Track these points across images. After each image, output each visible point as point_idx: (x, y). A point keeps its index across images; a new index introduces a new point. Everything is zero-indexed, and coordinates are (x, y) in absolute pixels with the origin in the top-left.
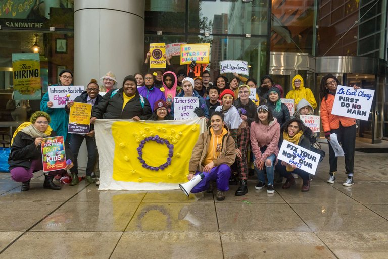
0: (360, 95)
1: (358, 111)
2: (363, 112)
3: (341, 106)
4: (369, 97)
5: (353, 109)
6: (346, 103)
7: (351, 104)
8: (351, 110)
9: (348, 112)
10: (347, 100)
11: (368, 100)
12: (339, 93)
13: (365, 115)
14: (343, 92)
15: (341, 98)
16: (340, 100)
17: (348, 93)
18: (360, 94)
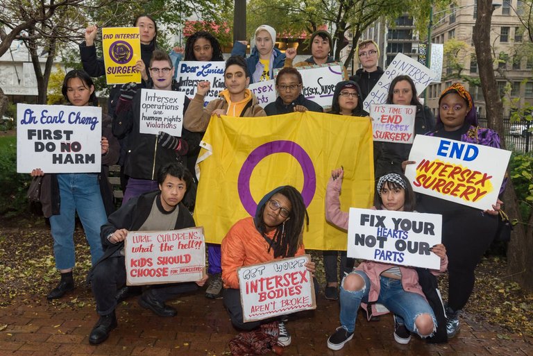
0: (72, 120)
1: (77, 156)
2: (87, 155)
3: (37, 150)
4: (91, 121)
5: (65, 154)
6: (45, 142)
7: (58, 143)
8: (61, 155)
9: (54, 162)
10: (47, 134)
11: (92, 129)
12: (23, 122)
13: (93, 162)
14: (32, 119)
15: (31, 134)
16: (30, 138)
17: (44, 120)
18: (73, 118)
